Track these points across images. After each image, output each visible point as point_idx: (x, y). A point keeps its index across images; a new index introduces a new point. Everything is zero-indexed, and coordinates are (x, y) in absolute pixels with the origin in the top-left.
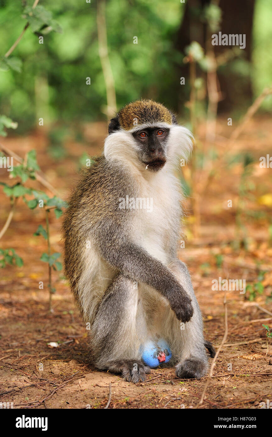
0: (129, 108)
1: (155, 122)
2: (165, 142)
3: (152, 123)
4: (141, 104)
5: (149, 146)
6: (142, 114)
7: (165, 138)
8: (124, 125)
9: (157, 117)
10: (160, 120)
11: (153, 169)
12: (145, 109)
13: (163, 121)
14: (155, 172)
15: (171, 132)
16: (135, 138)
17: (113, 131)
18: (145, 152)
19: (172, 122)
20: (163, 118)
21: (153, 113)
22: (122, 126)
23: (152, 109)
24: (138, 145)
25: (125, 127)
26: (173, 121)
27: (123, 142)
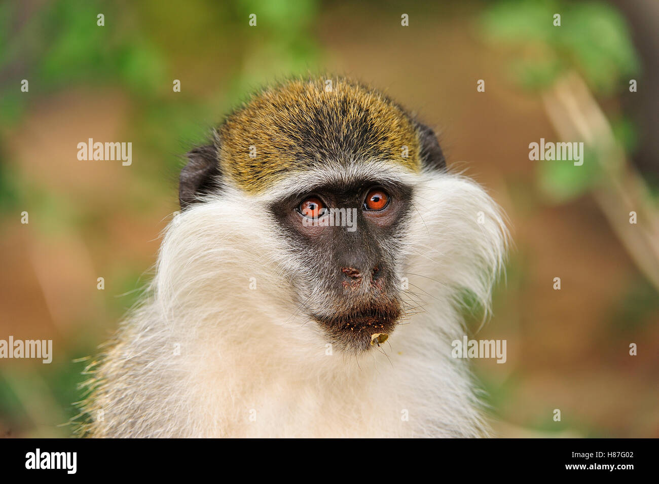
0: (260, 108)
1: (357, 159)
2: (396, 240)
3: (345, 164)
4: (304, 92)
5: (336, 256)
6: (307, 133)
7: (395, 224)
8: (240, 174)
9: (363, 143)
10: (377, 153)
11: (353, 340)
12: (318, 112)
13: (388, 157)
14: (359, 352)
15: (418, 199)
16: (280, 225)
17: (198, 198)
18: (320, 277)
19: (420, 162)
20: (387, 144)
21: (348, 126)
22: (231, 178)
23: (344, 112)
24: (294, 251)
25: (242, 182)
26: (422, 155)
27: (235, 239)
